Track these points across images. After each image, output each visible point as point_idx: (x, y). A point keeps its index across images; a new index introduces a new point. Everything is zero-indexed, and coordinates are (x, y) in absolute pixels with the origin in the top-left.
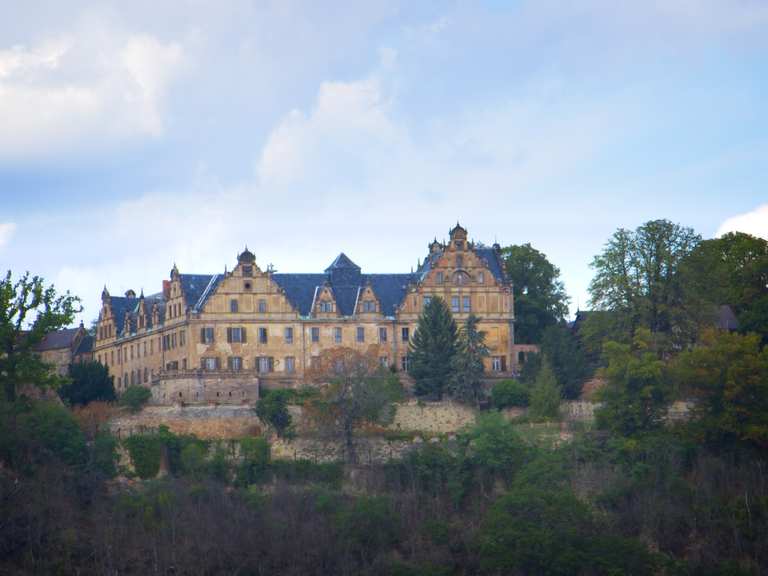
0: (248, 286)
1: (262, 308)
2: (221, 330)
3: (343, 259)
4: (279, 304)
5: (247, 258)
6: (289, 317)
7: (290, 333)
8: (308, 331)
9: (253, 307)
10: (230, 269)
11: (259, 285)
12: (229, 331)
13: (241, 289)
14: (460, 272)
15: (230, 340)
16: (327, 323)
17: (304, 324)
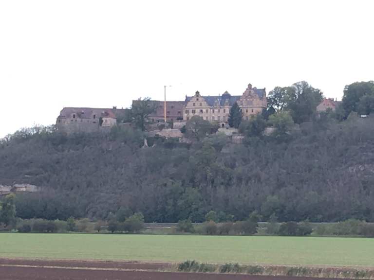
0: (197, 99)
1: (201, 105)
2: (191, 111)
3: (226, 92)
4: (204, 104)
5: (197, 93)
6: (207, 107)
7: (207, 111)
8: (212, 110)
9: (199, 104)
10: (193, 96)
11: (200, 99)
12: (193, 110)
13: (196, 100)
14: (250, 95)
15: (193, 113)
16: (216, 108)
17: (211, 108)
